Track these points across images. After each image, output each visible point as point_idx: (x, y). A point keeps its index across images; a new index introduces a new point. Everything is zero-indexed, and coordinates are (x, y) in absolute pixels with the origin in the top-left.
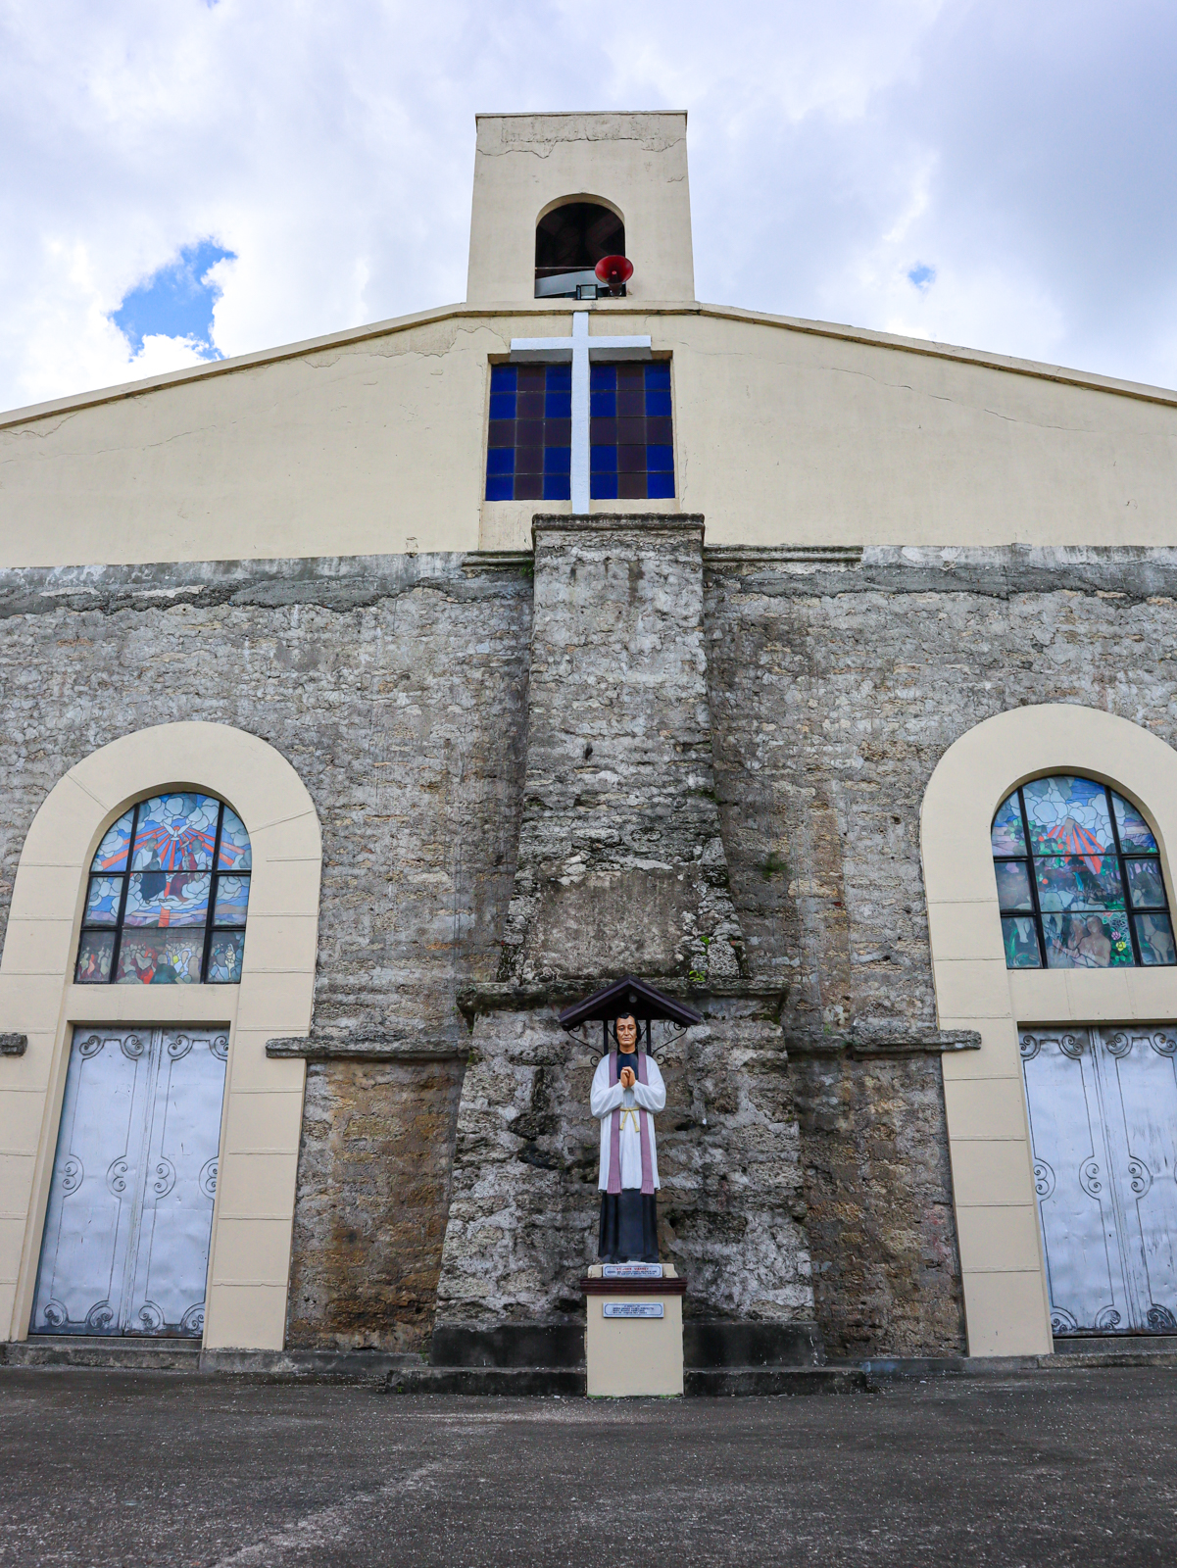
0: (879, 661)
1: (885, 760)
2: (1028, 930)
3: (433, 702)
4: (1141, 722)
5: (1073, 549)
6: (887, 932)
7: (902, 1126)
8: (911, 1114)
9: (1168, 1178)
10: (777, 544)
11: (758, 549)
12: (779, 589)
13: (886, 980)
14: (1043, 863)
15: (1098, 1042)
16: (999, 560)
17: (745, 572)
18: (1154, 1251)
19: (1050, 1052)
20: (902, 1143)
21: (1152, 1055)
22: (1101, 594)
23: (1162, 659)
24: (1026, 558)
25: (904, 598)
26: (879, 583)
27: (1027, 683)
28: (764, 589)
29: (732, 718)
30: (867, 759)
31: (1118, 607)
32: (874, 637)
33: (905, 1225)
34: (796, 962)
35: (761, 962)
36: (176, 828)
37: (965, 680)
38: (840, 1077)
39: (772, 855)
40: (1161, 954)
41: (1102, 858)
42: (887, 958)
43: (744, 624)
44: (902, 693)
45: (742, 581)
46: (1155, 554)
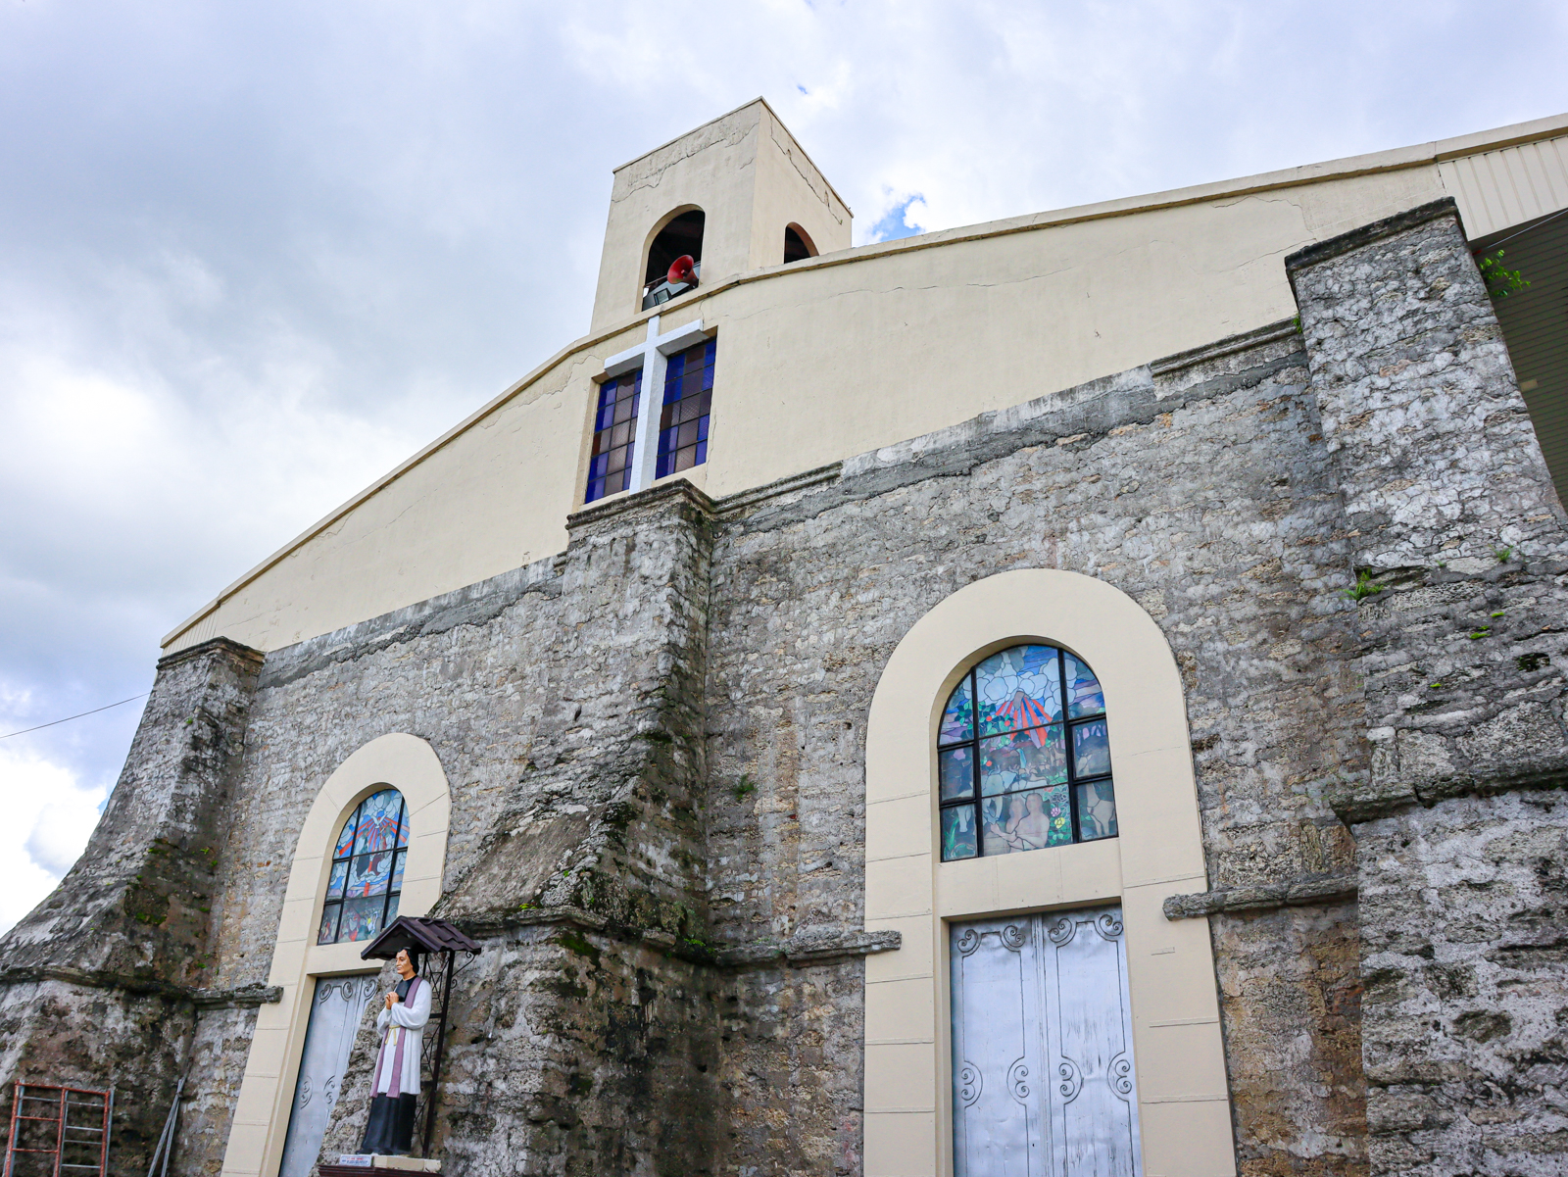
0: (846, 570)
1: (844, 667)
2: (968, 818)
3: (527, 687)
4: (1092, 571)
5: (1037, 401)
6: (832, 838)
7: (830, 1032)
8: (838, 1020)
9: (1099, 1079)
10: (773, 480)
11: (758, 491)
12: (772, 523)
13: (827, 887)
14: (989, 745)
15: (1039, 929)
16: (964, 436)
17: (747, 514)
18: (1077, 1164)
19: (990, 946)
20: (829, 1049)
21: (1096, 940)
22: (1061, 441)
23: (1119, 495)
24: (990, 427)
25: (876, 502)
26: (855, 493)
27: (978, 558)
28: (761, 527)
29: (725, 655)
30: (828, 670)
31: (1078, 450)
32: (846, 547)
33: (822, 1131)
34: (754, 878)
35: (727, 880)
36: (379, 818)
37: (919, 570)
38: (783, 986)
39: (744, 778)
40: (1102, 827)
41: (1048, 728)
42: (829, 864)
43: (742, 565)
44: (862, 598)
45: (744, 524)
46: (1123, 380)
